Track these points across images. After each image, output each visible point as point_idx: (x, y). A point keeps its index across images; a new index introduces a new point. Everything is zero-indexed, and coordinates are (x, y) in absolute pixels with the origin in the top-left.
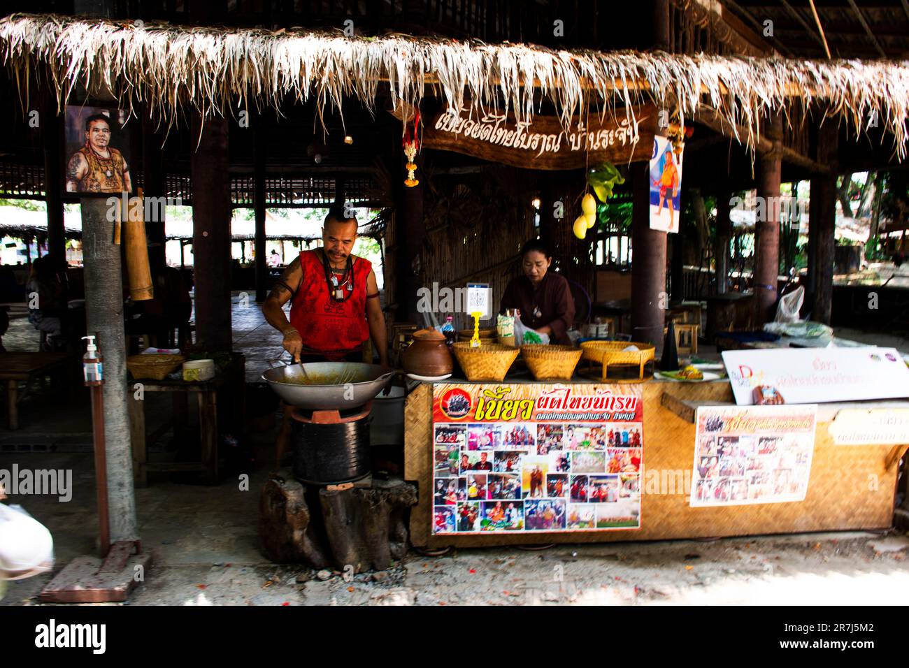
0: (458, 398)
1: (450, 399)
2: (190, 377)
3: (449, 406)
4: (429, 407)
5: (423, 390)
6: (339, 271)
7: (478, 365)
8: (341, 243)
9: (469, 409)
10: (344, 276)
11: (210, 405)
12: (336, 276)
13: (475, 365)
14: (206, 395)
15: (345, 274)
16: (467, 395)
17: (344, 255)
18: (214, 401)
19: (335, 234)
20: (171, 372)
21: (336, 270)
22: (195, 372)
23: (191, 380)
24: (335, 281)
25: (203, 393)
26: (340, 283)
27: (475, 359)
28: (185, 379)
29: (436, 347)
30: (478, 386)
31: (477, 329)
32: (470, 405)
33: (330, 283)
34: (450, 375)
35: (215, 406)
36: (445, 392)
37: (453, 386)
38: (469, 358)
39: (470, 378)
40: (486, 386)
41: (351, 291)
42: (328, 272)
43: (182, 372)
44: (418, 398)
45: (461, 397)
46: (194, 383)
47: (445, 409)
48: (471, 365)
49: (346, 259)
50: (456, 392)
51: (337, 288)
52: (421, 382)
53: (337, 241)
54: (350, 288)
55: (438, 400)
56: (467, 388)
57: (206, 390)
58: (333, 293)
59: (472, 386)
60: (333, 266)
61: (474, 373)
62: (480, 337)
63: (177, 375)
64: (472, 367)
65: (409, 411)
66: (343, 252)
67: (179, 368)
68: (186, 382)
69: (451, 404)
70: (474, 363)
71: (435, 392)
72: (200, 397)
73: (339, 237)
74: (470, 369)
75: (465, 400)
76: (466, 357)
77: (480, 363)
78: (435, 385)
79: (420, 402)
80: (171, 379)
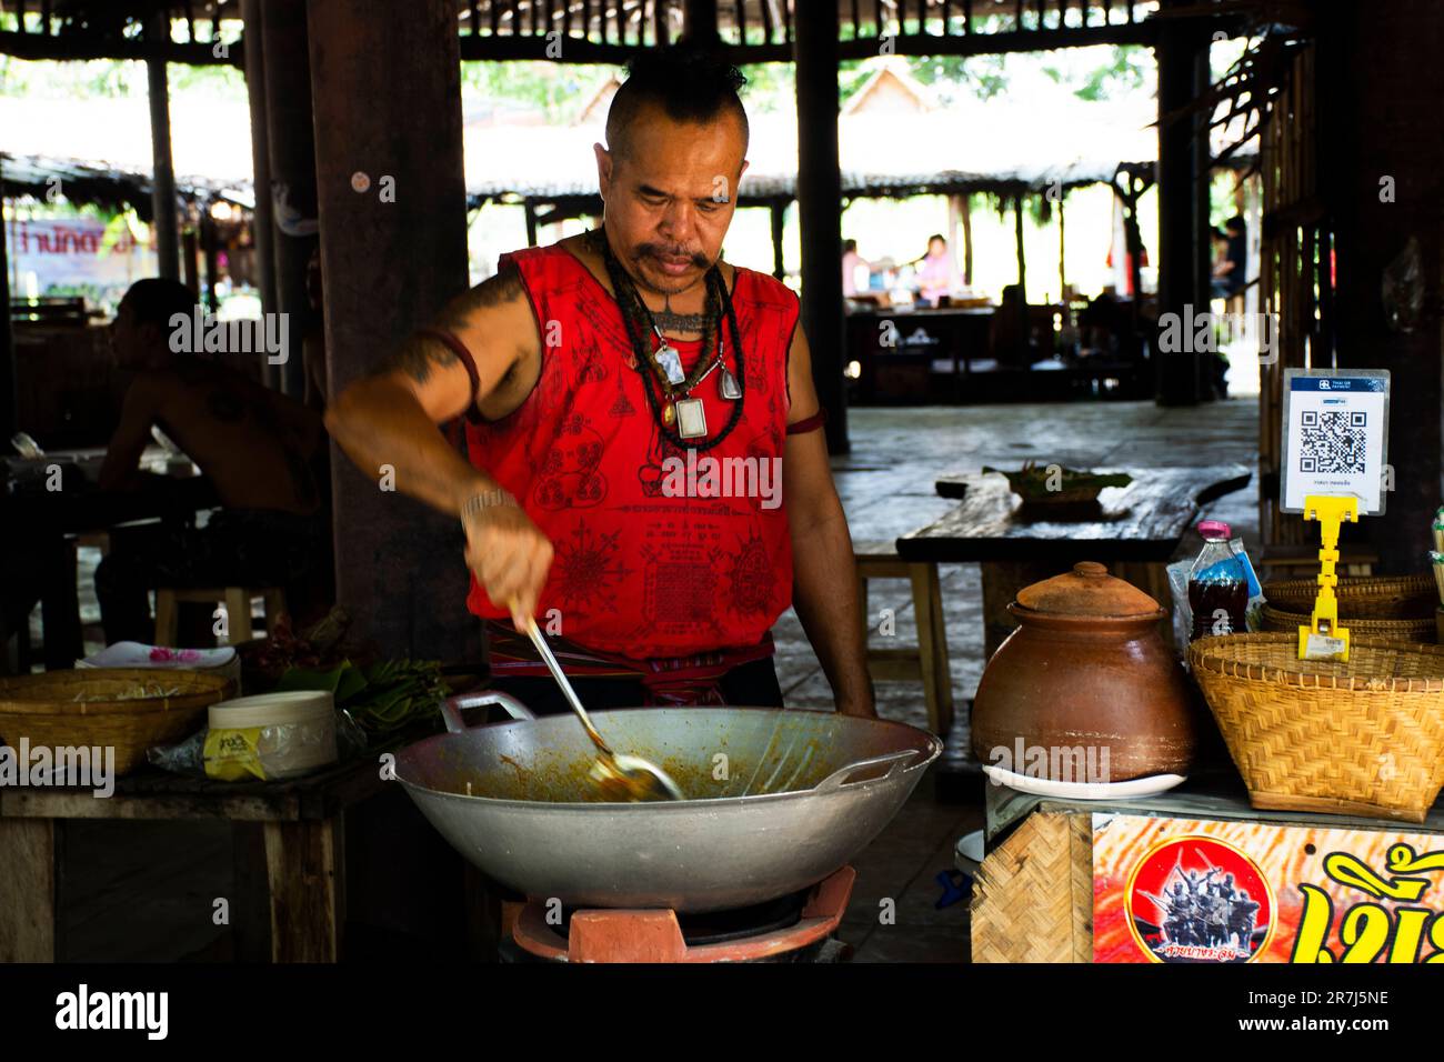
0: (1207, 879)
1: (1169, 885)
2: (231, 760)
3: (1164, 918)
4: (1079, 918)
5: (1045, 840)
6: (682, 321)
7: (1293, 740)
8: (684, 209)
9: (1259, 938)
10: (704, 340)
11: (310, 881)
12: (672, 342)
13: (1280, 740)
14: (298, 838)
15: (705, 331)
16: (1244, 871)
17: (699, 261)
18: (328, 864)
19: (663, 174)
20: (154, 743)
21: (670, 318)
22: (251, 741)
23: (233, 773)
24: (671, 364)
25: (286, 828)
26: (690, 371)
27: (1275, 713)
28: (212, 769)
29: (1109, 654)
30: (1297, 835)
31: (1328, 578)
32: (1264, 918)
33: (652, 374)
34: (1173, 780)
35: (330, 883)
36: (1147, 854)
37: (1178, 831)
38: (1250, 703)
39: (1262, 796)
40: (1332, 839)
41: (738, 402)
42: (639, 331)
43: (202, 741)
44: (1028, 873)
45: (1219, 878)
46: (248, 786)
47: (1150, 932)
48: (1260, 734)
49: (703, 273)
50: (1194, 853)
51: (681, 393)
52: (1037, 805)
53: (673, 199)
54: (731, 391)
55: (1115, 887)
56: (1245, 838)
57: (294, 816)
58: (668, 413)
59: (1269, 832)
60: (654, 304)
61: (1275, 776)
62: (1345, 613)
63: (180, 752)
64: (1268, 747)
65: (990, 929)
66: (696, 246)
67: (196, 724)
68: (216, 781)
69: (1176, 908)
70: (1273, 728)
71: (1098, 851)
72: (273, 843)
73: (681, 186)
74: (1262, 756)
75: (1239, 893)
76: (1237, 698)
77: (1298, 727)
78: (1098, 819)
79: (1038, 895)
80: (160, 771)
